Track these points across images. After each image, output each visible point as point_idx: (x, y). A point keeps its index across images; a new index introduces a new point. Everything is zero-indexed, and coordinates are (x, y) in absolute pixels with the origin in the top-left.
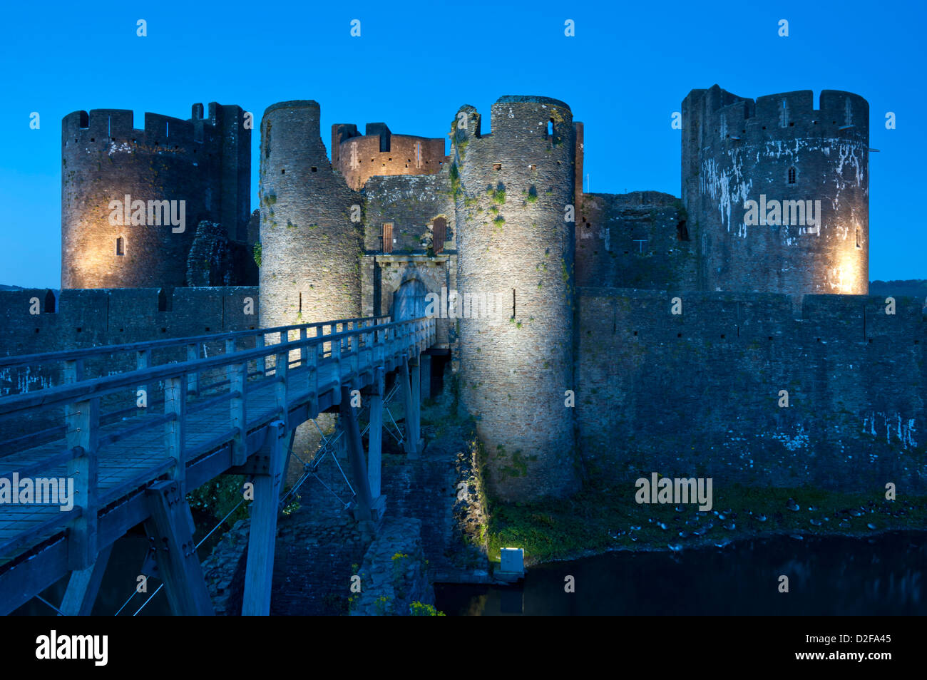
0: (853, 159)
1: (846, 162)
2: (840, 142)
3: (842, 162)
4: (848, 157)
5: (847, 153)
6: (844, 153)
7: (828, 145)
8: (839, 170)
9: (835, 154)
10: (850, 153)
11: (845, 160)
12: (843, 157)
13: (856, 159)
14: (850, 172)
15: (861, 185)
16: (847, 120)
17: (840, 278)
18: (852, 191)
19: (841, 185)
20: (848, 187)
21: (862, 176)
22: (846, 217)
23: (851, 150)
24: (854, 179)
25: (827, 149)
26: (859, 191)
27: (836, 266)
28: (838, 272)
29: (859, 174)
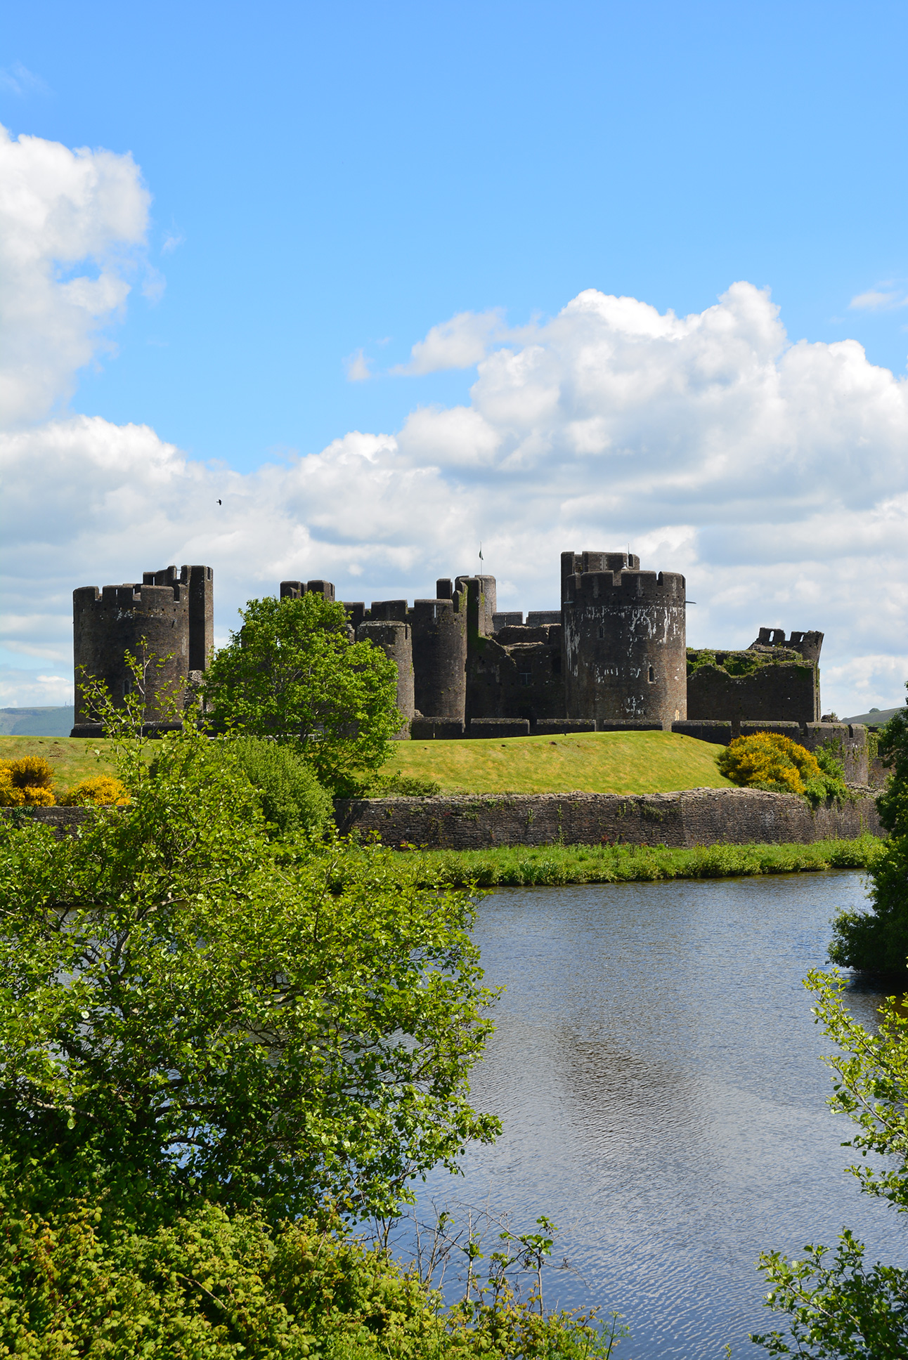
0: (645, 619)
1: (638, 622)
2: (632, 608)
3: (634, 622)
4: (640, 618)
5: (639, 616)
6: (636, 616)
7: (624, 610)
8: (632, 628)
9: (629, 617)
10: (642, 615)
11: (636, 621)
12: (635, 619)
13: (648, 619)
14: (642, 629)
15: (655, 636)
16: (638, 592)
17: (634, 705)
18: (645, 642)
19: (634, 639)
20: (640, 639)
21: (655, 630)
22: (638, 661)
23: (642, 612)
24: (646, 633)
25: (623, 614)
26: (652, 642)
27: (630, 696)
28: (632, 701)
29: (652, 629)
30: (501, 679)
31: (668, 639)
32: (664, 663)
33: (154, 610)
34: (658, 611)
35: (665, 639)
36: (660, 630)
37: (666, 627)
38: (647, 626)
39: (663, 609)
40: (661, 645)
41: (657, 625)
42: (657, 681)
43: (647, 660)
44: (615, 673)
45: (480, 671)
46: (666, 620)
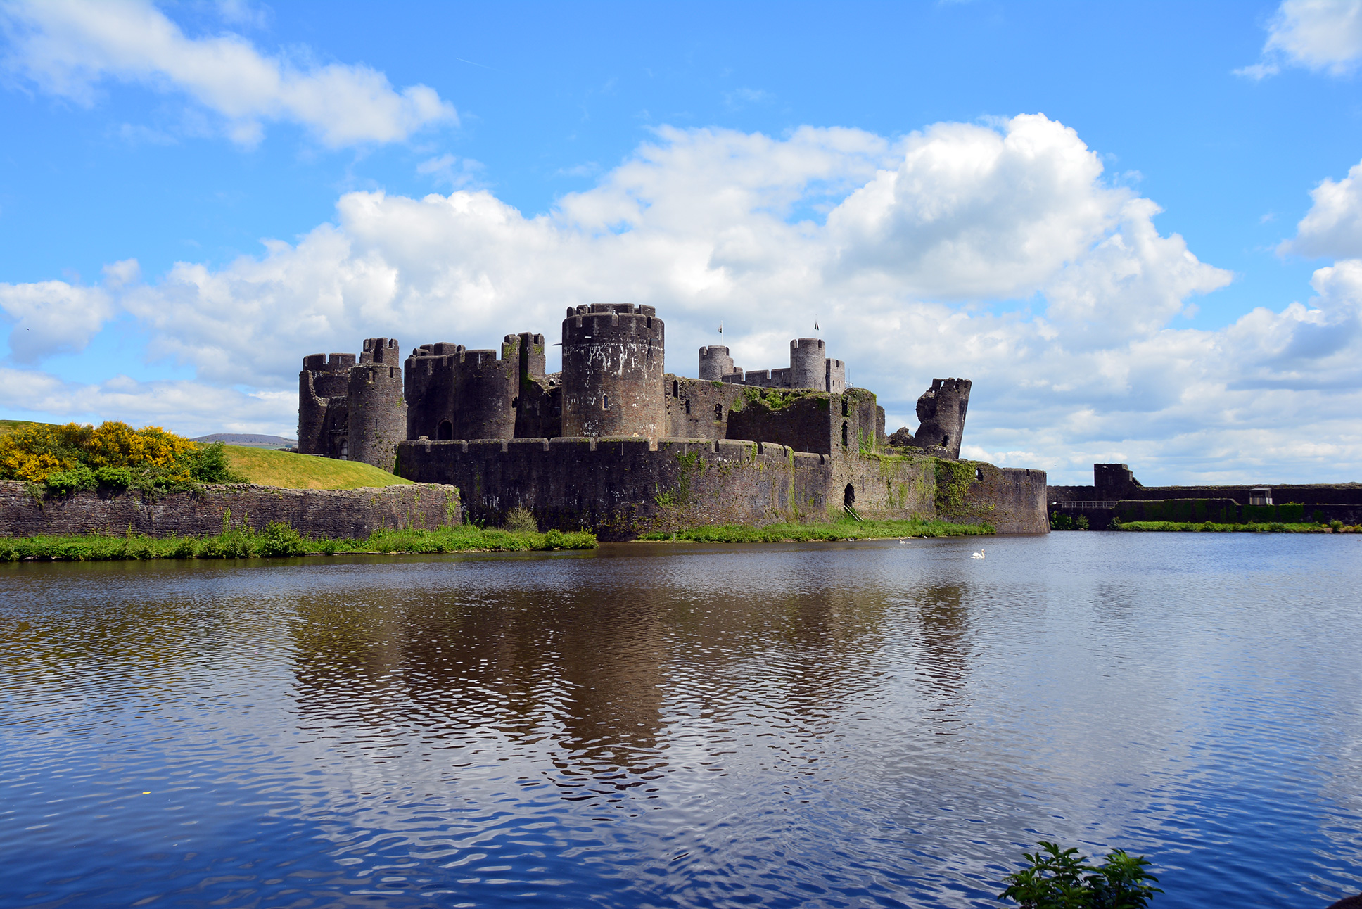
0: (600, 355)
1: (594, 357)
2: (590, 346)
3: (591, 358)
4: (596, 354)
5: (595, 352)
6: (592, 352)
7: (583, 348)
8: (589, 363)
9: (587, 354)
10: (597, 351)
11: (593, 356)
12: (592, 355)
13: (603, 354)
14: (597, 363)
15: (609, 369)
16: (594, 332)
17: (590, 429)
18: (600, 374)
19: (590, 372)
20: (595, 372)
21: (609, 364)
22: (594, 389)
23: (598, 349)
24: (601, 366)
25: (583, 351)
26: (606, 374)
27: (587, 421)
28: (588, 425)
29: (607, 363)
30: (540, 413)
31: (624, 371)
32: (619, 392)
33: (338, 371)
34: (612, 347)
35: (620, 372)
36: (615, 364)
37: (622, 361)
38: (602, 360)
39: (619, 346)
40: (615, 376)
41: (612, 360)
42: (611, 408)
43: (602, 390)
44: (577, 402)
45: (528, 407)
46: (622, 355)
